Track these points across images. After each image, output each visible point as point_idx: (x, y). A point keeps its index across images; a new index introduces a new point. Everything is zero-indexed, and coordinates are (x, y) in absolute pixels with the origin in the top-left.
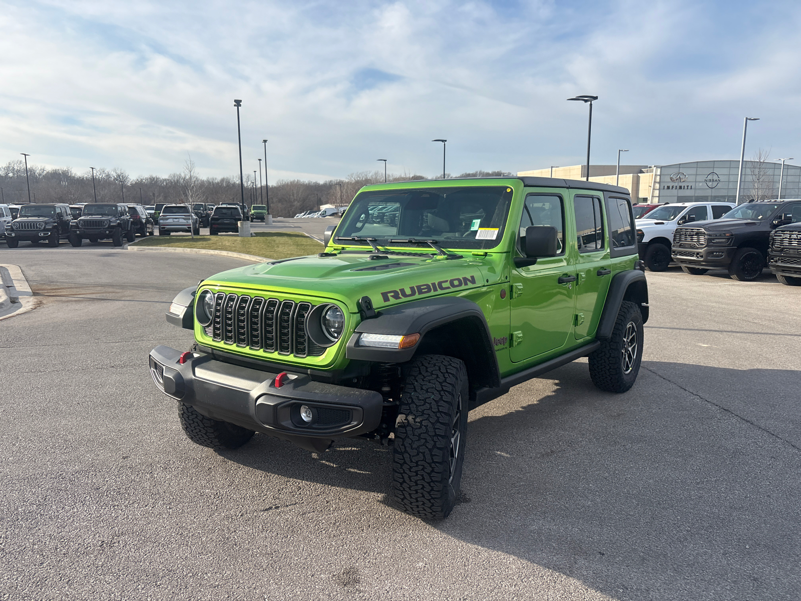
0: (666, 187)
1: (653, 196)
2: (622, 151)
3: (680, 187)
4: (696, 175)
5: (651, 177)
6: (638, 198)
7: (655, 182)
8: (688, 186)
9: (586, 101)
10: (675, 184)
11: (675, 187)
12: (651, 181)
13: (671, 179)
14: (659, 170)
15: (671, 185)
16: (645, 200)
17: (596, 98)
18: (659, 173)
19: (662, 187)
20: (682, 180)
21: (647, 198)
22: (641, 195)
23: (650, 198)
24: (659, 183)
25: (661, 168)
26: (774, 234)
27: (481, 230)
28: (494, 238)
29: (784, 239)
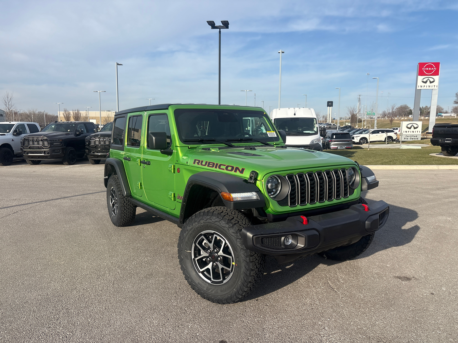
26: (90, 139)
27: (268, 132)
28: (276, 136)
29: (96, 141)
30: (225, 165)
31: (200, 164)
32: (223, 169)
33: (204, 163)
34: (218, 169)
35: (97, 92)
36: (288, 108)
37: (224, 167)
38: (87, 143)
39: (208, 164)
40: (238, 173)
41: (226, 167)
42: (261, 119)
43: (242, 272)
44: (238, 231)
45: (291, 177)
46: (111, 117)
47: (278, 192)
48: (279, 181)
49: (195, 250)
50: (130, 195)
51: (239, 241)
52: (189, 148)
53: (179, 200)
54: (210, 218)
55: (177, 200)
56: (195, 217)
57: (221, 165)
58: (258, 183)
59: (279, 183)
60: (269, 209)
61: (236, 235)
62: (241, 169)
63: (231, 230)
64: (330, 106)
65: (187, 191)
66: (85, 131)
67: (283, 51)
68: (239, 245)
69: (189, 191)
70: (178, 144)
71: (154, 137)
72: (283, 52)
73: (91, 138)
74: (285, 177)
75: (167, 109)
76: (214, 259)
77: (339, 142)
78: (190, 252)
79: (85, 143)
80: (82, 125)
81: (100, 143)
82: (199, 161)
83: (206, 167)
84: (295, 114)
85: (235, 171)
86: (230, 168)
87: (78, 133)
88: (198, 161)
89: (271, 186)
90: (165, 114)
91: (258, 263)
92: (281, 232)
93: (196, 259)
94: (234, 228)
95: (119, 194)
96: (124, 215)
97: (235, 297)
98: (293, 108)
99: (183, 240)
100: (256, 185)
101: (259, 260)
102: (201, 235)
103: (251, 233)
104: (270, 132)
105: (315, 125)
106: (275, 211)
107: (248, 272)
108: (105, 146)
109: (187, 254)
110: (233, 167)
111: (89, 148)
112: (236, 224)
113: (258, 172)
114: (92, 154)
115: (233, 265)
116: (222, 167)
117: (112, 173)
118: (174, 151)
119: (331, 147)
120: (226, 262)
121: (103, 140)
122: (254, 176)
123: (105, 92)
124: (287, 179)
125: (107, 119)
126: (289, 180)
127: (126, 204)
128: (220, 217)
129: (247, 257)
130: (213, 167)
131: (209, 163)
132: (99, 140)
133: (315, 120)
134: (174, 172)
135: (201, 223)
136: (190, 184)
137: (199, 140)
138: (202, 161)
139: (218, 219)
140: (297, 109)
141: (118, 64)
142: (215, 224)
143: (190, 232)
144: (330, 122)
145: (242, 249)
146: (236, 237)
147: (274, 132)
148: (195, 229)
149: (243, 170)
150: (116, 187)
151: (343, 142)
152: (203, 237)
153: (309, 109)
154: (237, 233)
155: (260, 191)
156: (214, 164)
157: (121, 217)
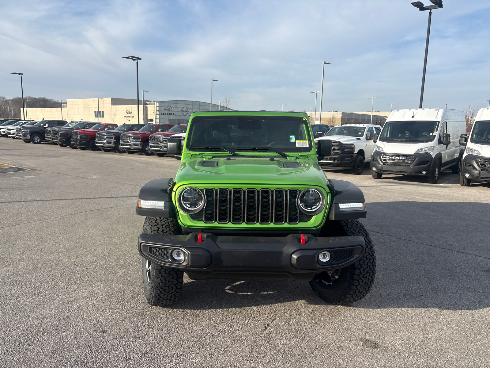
0: (162, 114)
1: (156, 119)
2: (145, 91)
3: (170, 114)
4: (177, 107)
5: (154, 107)
6: (147, 119)
7: (156, 110)
8: (173, 114)
9: (134, 60)
10: (167, 112)
11: (167, 114)
12: (154, 110)
13: (165, 109)
14: (158, 104)
15: (165, 112)
16: (152, 120)
17: (140, 59)
18: (158, 105)
19: (160, 114)
20: (170, 110)
21: (153, 120)
22: (149, 118)
23: (154, 120)
24: (159, 111)
25: (159, 102)
27: (297, 142)
28: (308, 146)
35: (314, 92)
45: (210, 191)
46: (336, 118)
58: (173, 194)
60: (179, 221)
70: (183, 151)
74: (202, 190)
100: (170, 195)
104: (302, 141)
106: (184, 224)
122: (171, 186)
124: (204, 192)
125: (332, 120)
126: (206, 195)
137: (205, 147)
141: (325, 63)
147: (307, 142)
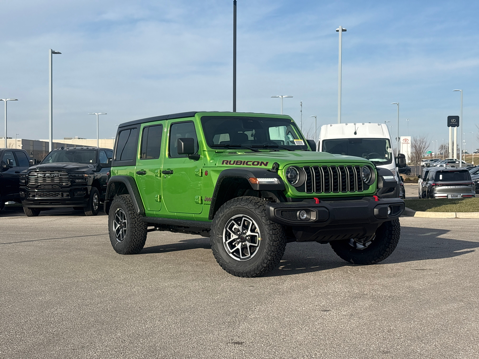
26: (28, 174)
27: (295, 140)
28: (304, 144)
29: (38, 177)
30: (251, 162)
31: (228, 163)
32: (250, 165)
33: (232, 163)
34: (245, 166)
36: (345, 124)
37: (251, 163)
38: (24, 181)
39: (237, 163)
40: (263, 166)
41: (253, 163)
42: (288, 127)
43: (266, 243)
44: (263, 211)
45: (307, 169)
47: (297, 182)
48: (298, 172)
49: (226, 234)
50: (143, 214)
51: (263, 218)
52: (216, 152)
53: (206, 202)
54: (239, 203)
55: (204, 202)
56: (226, 205)
57: (248, 162)
58: (279, 172)
59: (297, 174)
60: (289, 193)
61: (261, 214)
62: (265, 163)
63: (257, 210)
64: (453, 126)
65: (218, 185)
66: (15, 165)
67: (343, 29)
68: (264, 221)
69: (219, 185)
70: (205, 149)
71: (183, 142)
72: (345, 30)
73: (30, 173)
74: (302, 168)
75: (194, 116)
76: (243, 240)
77: (449, 187)
78: (222, 236)
79: (19, 182)
80: (10, 154)
81: (44, 180)
82: (228, 161)
83: (235, 165)
84: (355, 133)
85: (261, 165)
86: (256, 163)
87: (5, 166)
88: (226, 162)
89: (290, 176)
90: (192, 122)
91: (280, 236)
92: (297, 207)
93: (227, 242)
94: (260, 209)
95: (130, 213)
96: (135, 237)
97: (261, 266)
98: (353, 124)
99: (216, 226)
100: (277, 174)
101: (280, 235)
102: (232, 220)
103: (273, 207)
104: (298, 140)
105: (387, 149)
106: (293, 195)
107: (272, 243)
108: (52, 185)
109: (219, 238)
110: (258, 162)
111: (27, 188)
112: (262, 206)
113: (279, 163)
114: (31, 198)
115: (259, 240)
116: (249, 163)
117: (115, 195)
118: (201, 156)
119: (436, 195)
120: (253, 239)
121: (51, 175)
122: (276, 167)
123: (16, 100)
124: (304, 170)
126: (306, 171)
127: (138, 225)
128: (248, 202)
129: (270, 230)
130: (240, 164)
131: (237, 161)
132: (43, 176)
133: (387, 141)
134: (202, 176)
135: (232, 209)
136: (221, 178)
137: (225, 145)
138: (230, 161)
139: (246, 203)
140: (359, 125)
141: (53, 52)
142: (244, 208)
143: (222, 218)
144: (455, 157)
145: (266, 224)
146: (261, 215)
147: (302, 141)
148: (226, 215)
149: (267, 163)
150: (126, 207)
151: (457, 187)
152: (233, 221)
153: (379, 125)
154: (262, 212)
155: (280, 178)
156: (241, 162)
157: (131, 240)
